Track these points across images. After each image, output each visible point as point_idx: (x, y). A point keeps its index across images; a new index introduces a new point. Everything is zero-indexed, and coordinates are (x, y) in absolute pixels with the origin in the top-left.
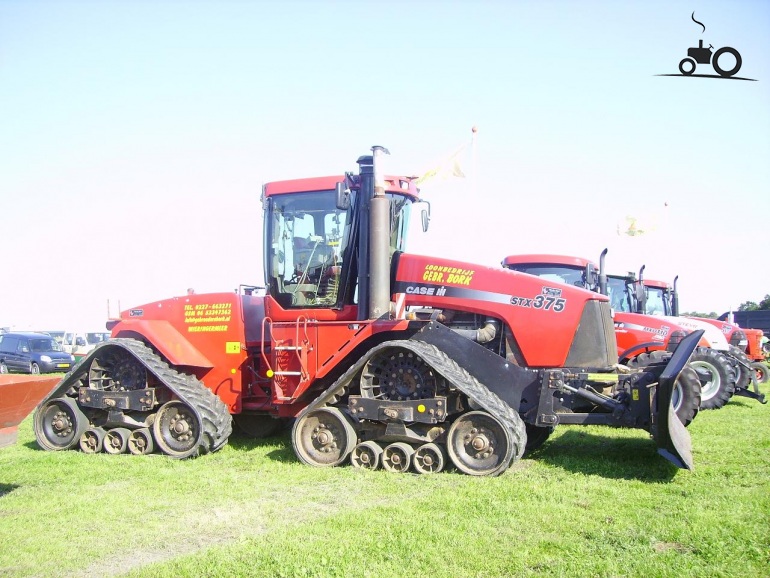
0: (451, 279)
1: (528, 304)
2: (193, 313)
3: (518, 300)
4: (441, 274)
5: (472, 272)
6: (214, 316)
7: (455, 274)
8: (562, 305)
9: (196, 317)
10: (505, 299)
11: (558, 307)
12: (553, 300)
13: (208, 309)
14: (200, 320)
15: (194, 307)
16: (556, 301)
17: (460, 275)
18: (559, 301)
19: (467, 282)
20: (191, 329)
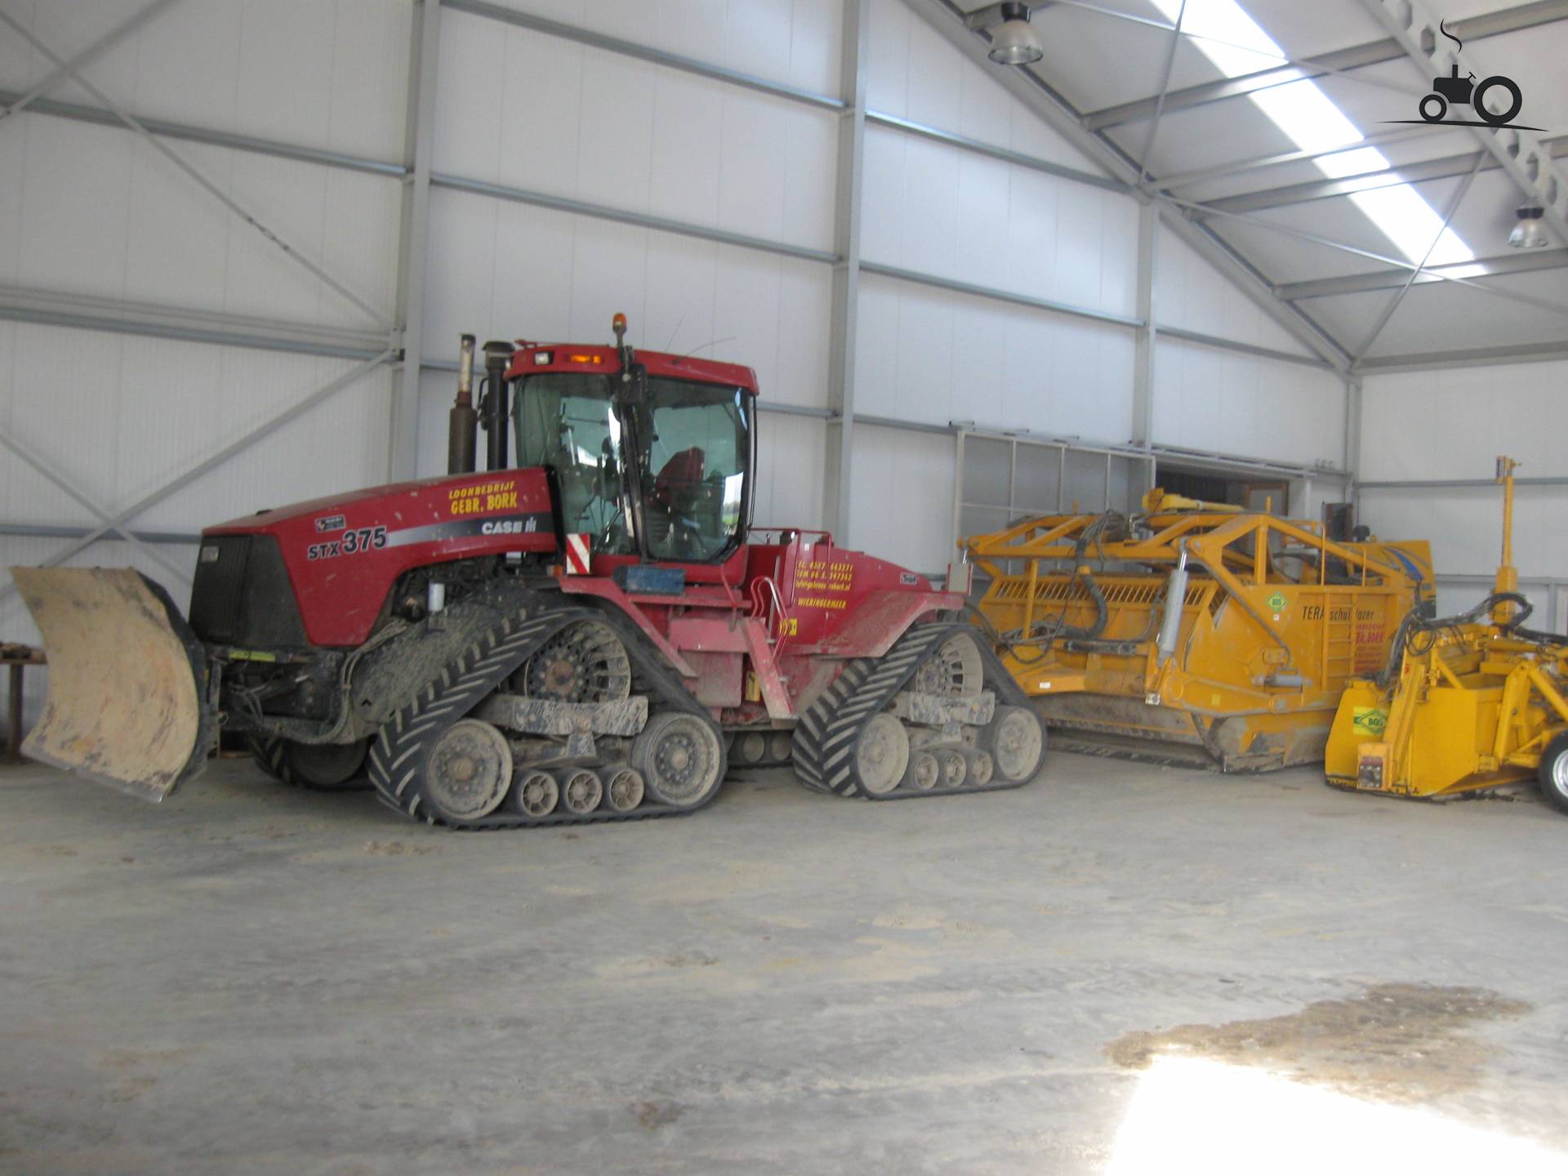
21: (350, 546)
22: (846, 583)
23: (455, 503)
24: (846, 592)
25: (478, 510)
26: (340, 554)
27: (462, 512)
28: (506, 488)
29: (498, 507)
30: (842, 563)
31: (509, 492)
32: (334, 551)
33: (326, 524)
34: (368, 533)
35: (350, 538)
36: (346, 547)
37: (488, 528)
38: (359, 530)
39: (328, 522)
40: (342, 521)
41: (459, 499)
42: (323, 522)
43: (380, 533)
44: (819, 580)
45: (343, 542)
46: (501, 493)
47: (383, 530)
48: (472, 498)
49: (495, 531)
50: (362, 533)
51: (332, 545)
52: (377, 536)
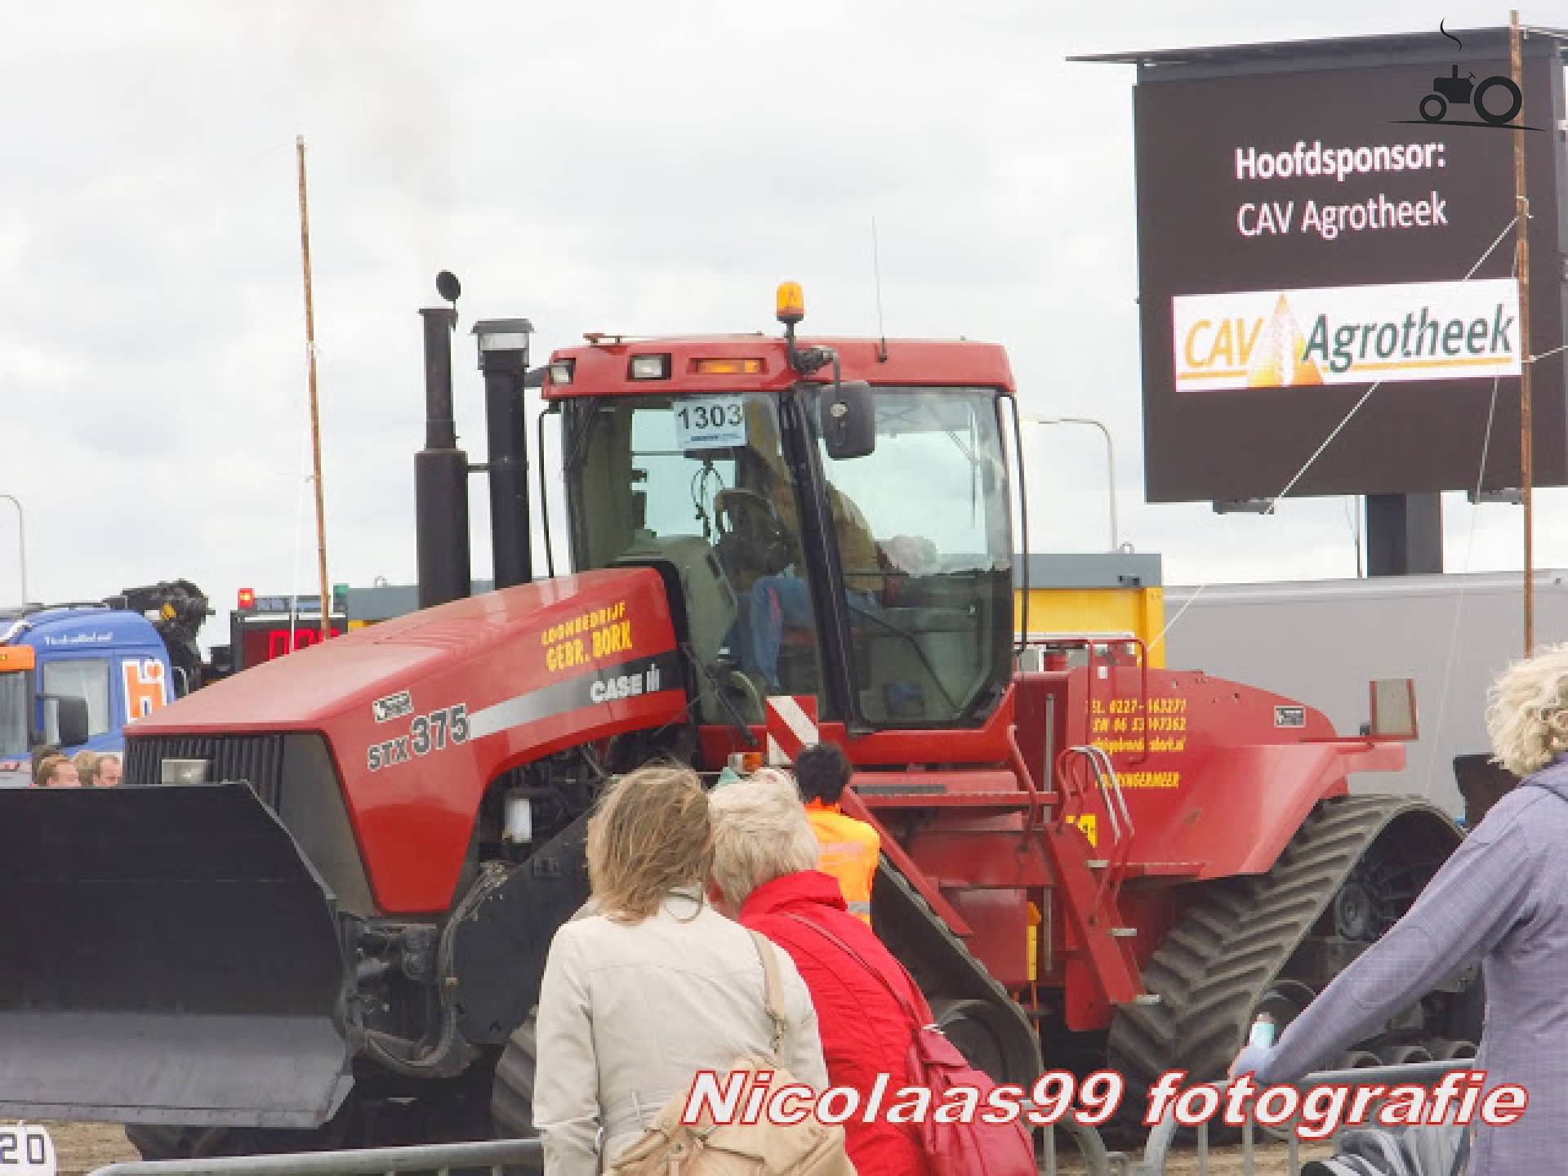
21: (421, 741)
22: (1177, 736)
23: (551, 651)
24: (1178, 754)
25: (582, 660)
26: (409, 757)
27: (561, 666)
28: (615, 616)
29: (608, 652)
30: (1167, 698)
31: (619, 621)
32: (402, 753)
33: (388, 708)
34: (442, 717)
35: (421, 727)
36: (416, 744)
37: (599, 692)
38: (430, 714)
39: (389, 703)
40: (407, 701)
41: (557, 642)
42: (383, 704)
43: (458, 717)
44: (1128, 735)
45: (412, 737)
46: (608, 625)
47: (461, 710)
48: (570, 639)
49: (608, 696)
50: (434, 719)
51: (398, 743)
52: (455, 723)
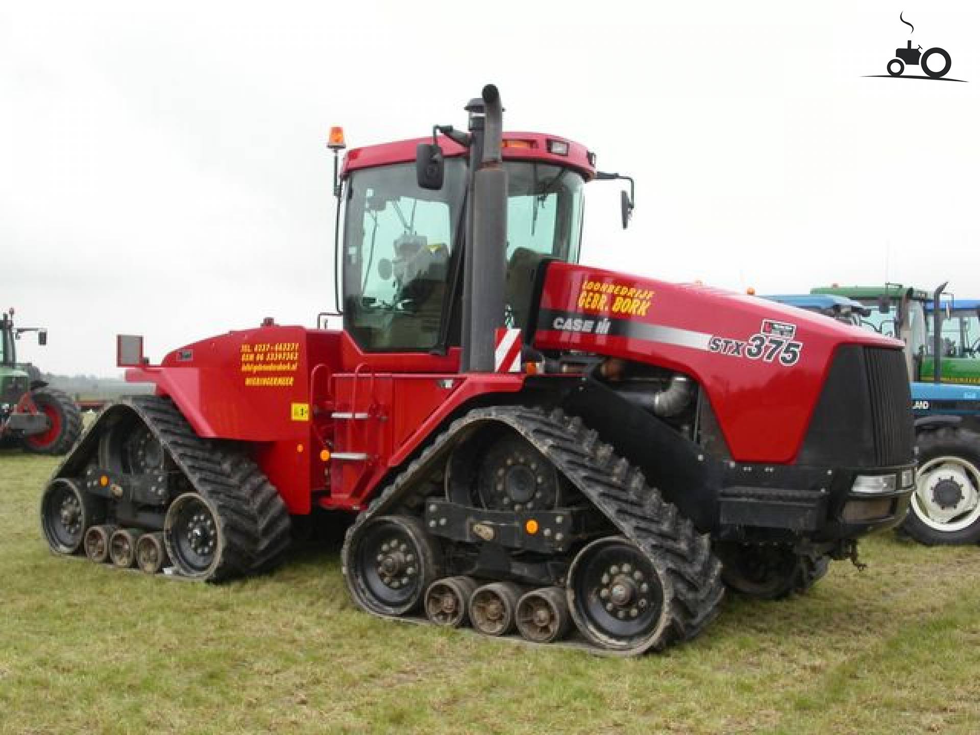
0: (620, 306)
1: (737, 350)
2: (252, 357)
3: (722, 343)
4: (604, 297)
5: (651, 294)
6: (277, 362)
7: (625, 297)
8: (794, 353)
9: (255, 362)
10: (700, 341)
11: (789, 356)
12: (779, 344)
13: (270, 351)
14: (259, 368)
15: (252, 347)
16: (784, 347)
17: (632, 299)
18: (790, 345)
19: (642, 311)
20: (248, 382)
